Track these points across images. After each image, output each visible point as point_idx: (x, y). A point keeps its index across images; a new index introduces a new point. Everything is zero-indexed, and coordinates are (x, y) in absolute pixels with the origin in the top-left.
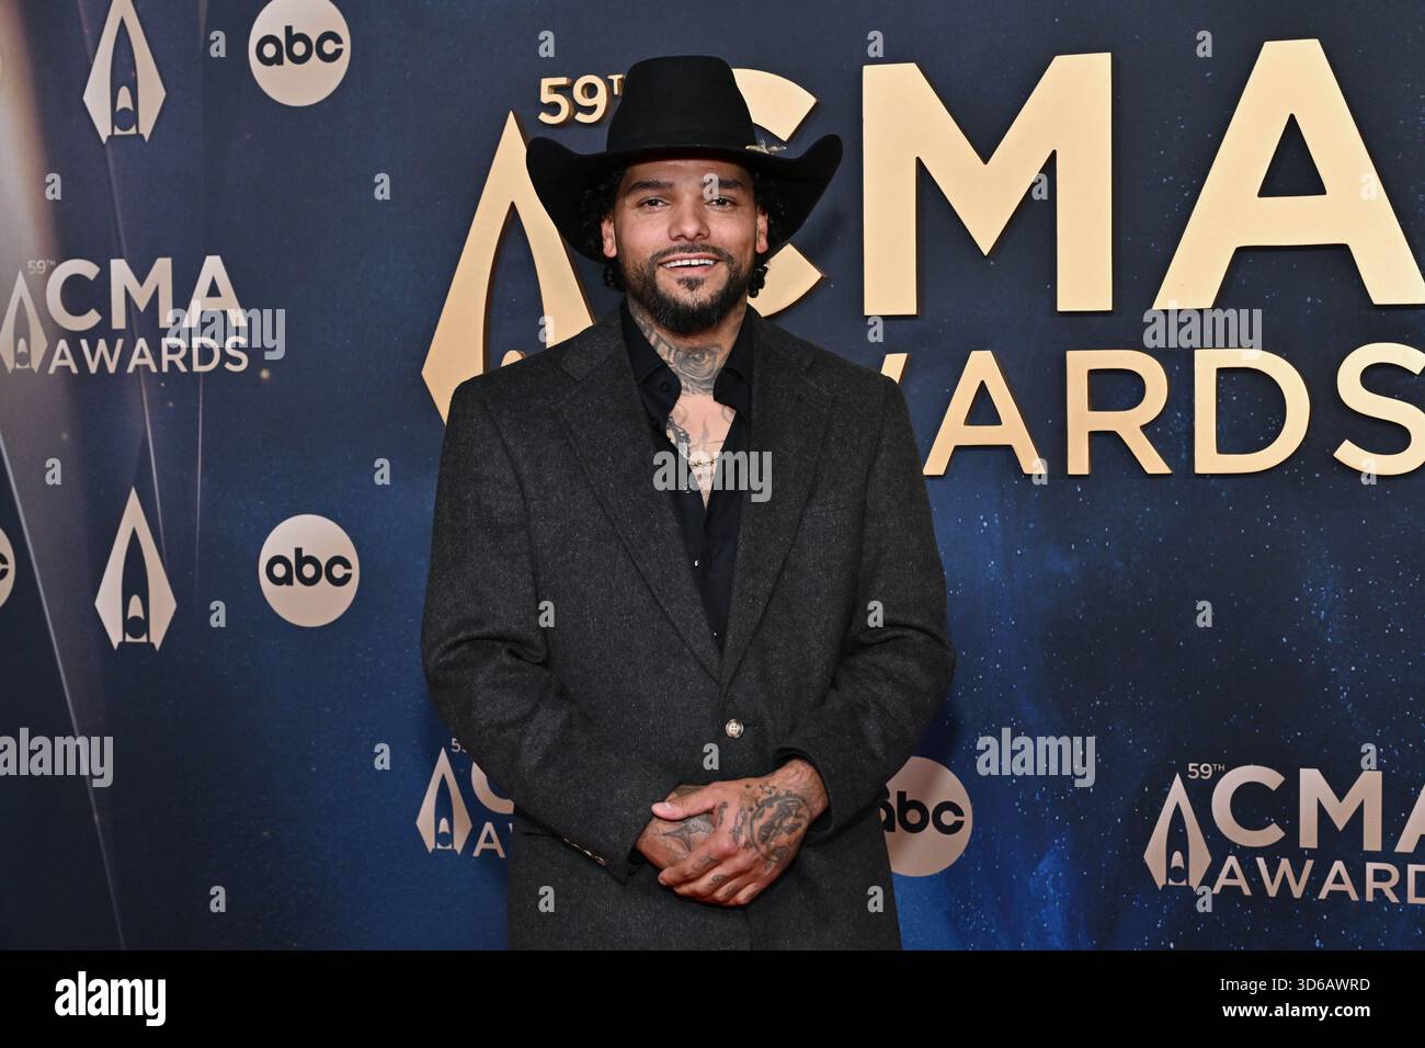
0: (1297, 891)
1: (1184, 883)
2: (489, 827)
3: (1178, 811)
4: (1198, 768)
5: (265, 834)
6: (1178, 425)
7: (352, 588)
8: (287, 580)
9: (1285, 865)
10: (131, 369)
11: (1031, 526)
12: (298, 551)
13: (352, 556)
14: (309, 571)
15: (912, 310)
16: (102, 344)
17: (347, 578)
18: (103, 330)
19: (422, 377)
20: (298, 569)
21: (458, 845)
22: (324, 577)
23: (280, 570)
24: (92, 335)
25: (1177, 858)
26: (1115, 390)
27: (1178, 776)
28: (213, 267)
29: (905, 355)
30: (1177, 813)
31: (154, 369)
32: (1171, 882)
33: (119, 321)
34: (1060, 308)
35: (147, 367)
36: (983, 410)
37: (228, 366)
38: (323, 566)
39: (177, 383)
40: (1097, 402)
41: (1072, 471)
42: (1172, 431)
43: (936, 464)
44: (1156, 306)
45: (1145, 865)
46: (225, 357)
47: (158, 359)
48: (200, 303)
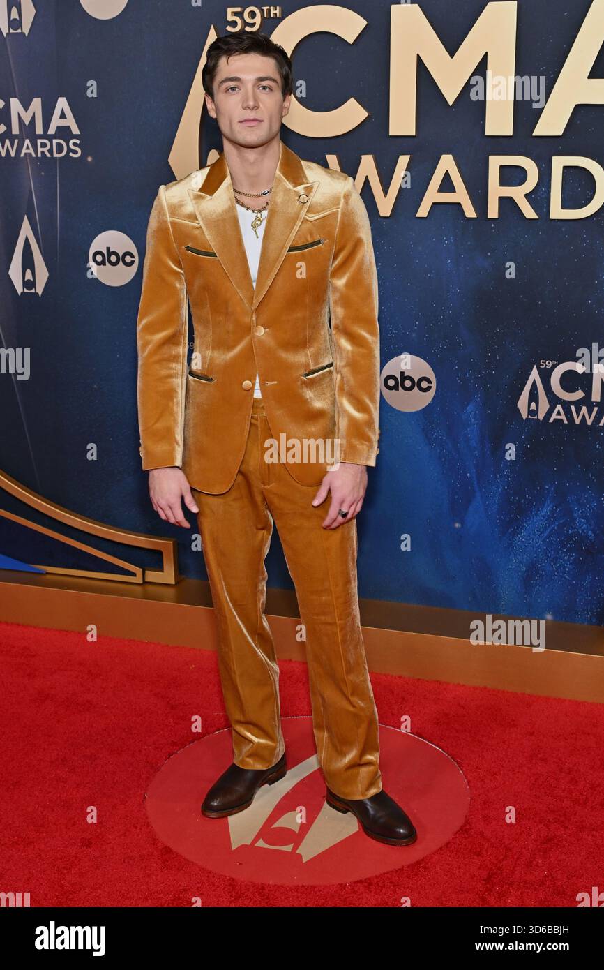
0: (589, 422)
1: (536, 417)
3: (534, 383)
4: (545, 363)
5: (95, 386)
6: (543, 194)
7: (135, 267)
8: (103, 263)
9: (584, 409)
10: (22, 155)
11: (469, 243)
12: (108, 249)
13: (134, 252)
14: (113, 259)
15: (413, 133)
16: (7, 142)
17: (132, 263)
18: (8, 135)
19: (168, 162)
20: (107, 257)
22: (121, 262)
23: (99, 258)
24: (3, 137)
25: (533, 406)
26: (512, 176)
27: (535, 366)
28: (62, 103)
29: (409, 156)
30: (534, 384)
31: (34, 155)
32: (530, 417)
33: (15, 130)
34: (487, 134)
35: (30, 154)
36: (447, 185)
37: (71, 154)
38: (121, 256)
39: (45, 163)
40: (503, 182)
41: (489, 216)
42: (539, 198)
43: (423, 211)
44: (534, 134)
45: (518, 408)
46: (69, 150)
47: (36, 150)
48: (56, 122)
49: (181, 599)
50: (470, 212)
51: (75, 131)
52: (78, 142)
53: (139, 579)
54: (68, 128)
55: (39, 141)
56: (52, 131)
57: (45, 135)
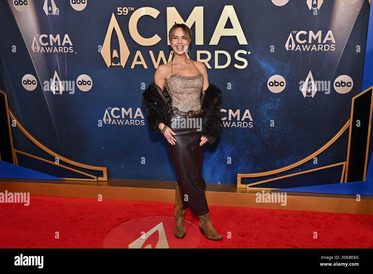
0: (228, 126)
2: (114, 120)
5: (80, 122)
8: (81, 84)
9: (227, 122)
10: (54, 52)
12: (83, 80)
13: (91, 81)
14: (84, 83)
16: (49, 48)
17: (91, 84)
18: (49, 46)
21: (109, 123)
22: (87, 84)
24: (47, 46)
26: (204, 56)
28: (66, 36)
31: (58, 52)
33: (51, 44)
34: (196, 44)
35: (57, 52)
37: (70, 52)
38: (87, 82)
39: (62, 54)
40: (201, 58)
42: (212, 62)
46: (69, 50)
47: (58, 50)
48: (65, 42)
49: (109, 185)
51: (71, 44)
52: (72, 48)
53: (96, 180)
54: (68, 44)
55: (59, 48)
56: (63, 44)
57: (61, 46)
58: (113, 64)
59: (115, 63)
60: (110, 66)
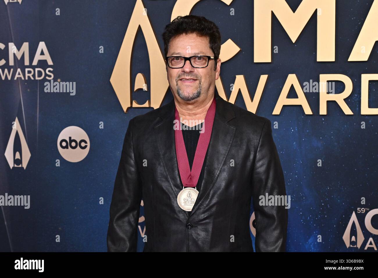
1: (355, 246)
4: (361, 209)
5: (60, 228)
6: (355, 99)
7: (87, 150)
8: (66, 147)
10: (15, 79)
11: (308, 131)
12: (70, 138)
13: (88, 140)
14: (73, 144)
15: (270, 61)
16: (6, 70)
17: (86, 147)
18: (7, 66)
19: (110, 82)
20: (70, 143)
22: (78, 146)
23: (64, 144)
25: (353, 238)
27: (354, 212)
28: (42, 45)
29: (267, 76)
30: (354, 224)
31: (23, 79)
32: (351, 246)
33: (11, 63)
35: (21, 78)
36: (292, 94)
37: (47, 78)
38: (78, 142)
39: (30, 83)
41: (321, 113)
42: (353, 101)
43: (277, 111)
44: (349, 60)
45: (343, 240)
46: (46, 75)
47: (24, 75)
48: (38, 57)
50: (308, 111)
51: (50, 63)
52: (51, 69)
54: (45, 61)
55: (27, 70)
56: (35, 63)
57: (30, 66)
58: (135, 105)
59: (139, 103)
60: (128, 109)
